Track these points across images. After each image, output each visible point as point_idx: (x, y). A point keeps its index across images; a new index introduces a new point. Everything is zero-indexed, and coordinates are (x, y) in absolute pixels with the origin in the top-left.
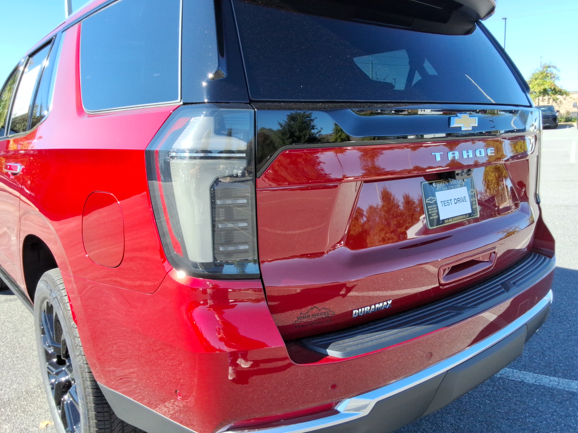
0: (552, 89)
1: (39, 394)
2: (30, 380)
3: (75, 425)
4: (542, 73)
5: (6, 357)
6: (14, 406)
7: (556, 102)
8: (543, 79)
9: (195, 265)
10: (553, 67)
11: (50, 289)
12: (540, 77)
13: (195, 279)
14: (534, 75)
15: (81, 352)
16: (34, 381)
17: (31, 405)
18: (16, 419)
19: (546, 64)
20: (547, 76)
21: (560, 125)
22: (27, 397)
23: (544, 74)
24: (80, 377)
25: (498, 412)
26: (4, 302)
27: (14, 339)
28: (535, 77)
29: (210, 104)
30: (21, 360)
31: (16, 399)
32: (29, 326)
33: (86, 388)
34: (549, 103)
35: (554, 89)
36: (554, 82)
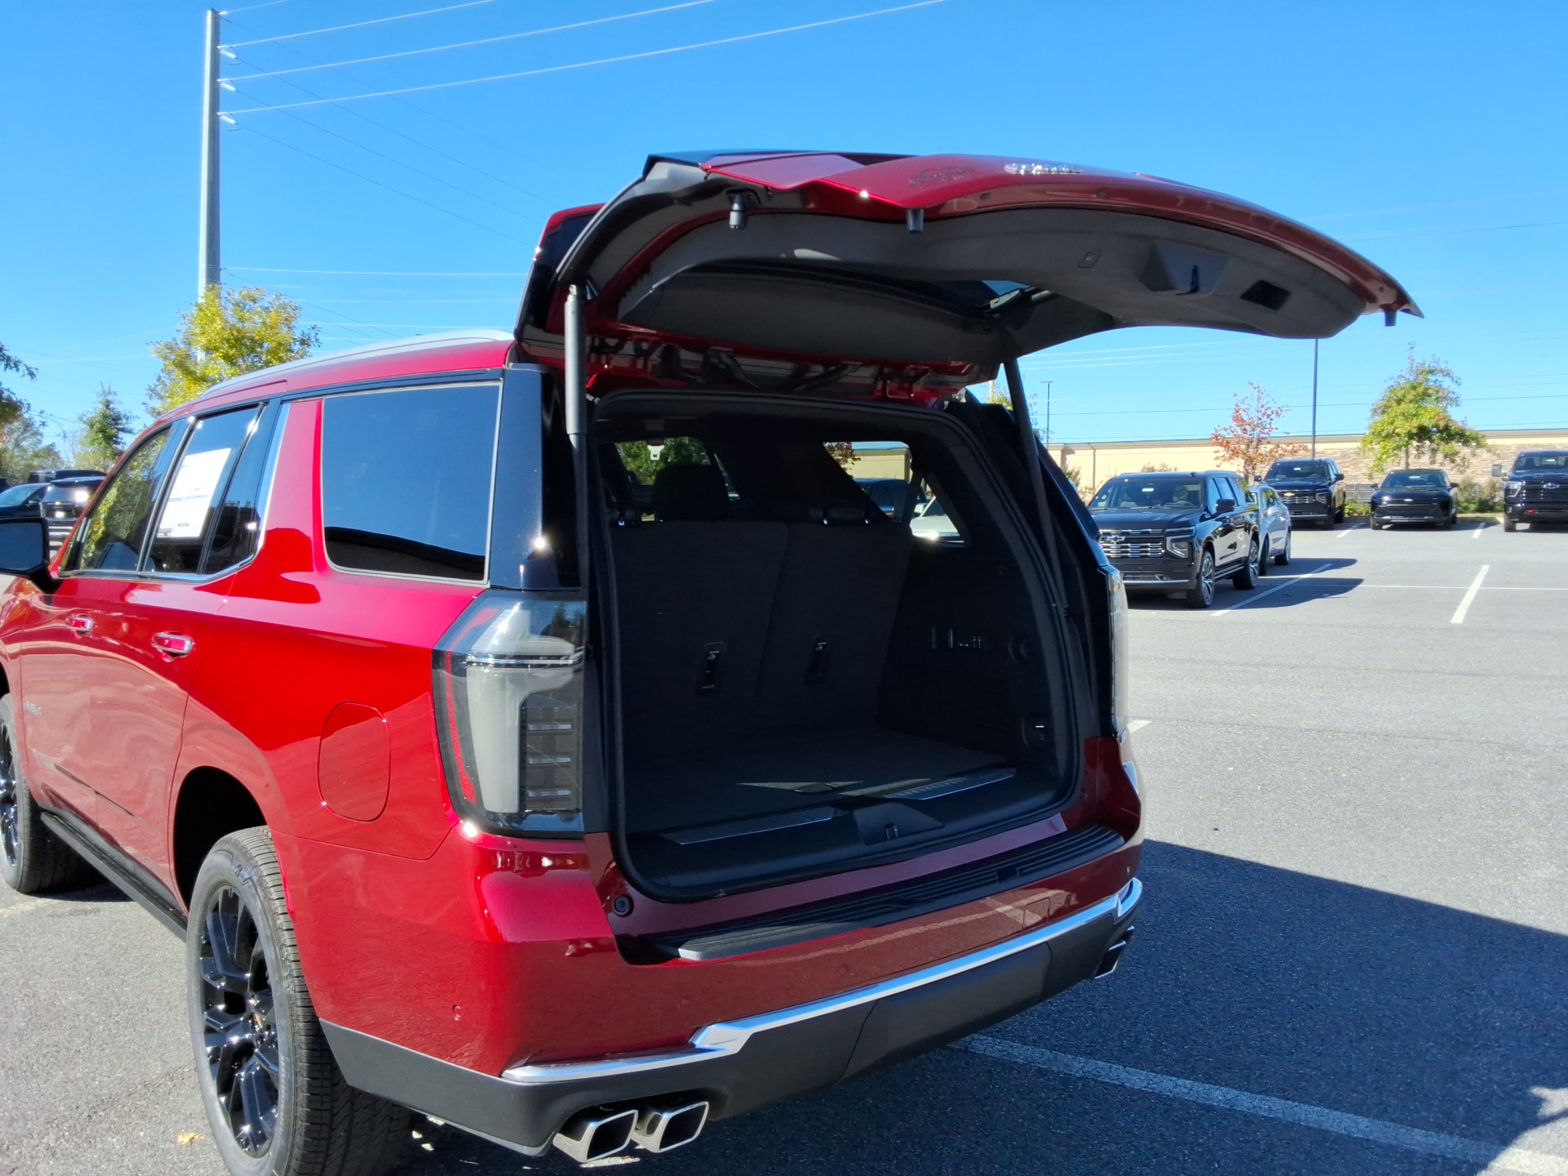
0: (1441, 428)
1: (170, 1089)
2: (148, 1063)
3: (261, 1115)
4: (1414, 388)
5: (93, 1022)
6: (123, 1107)
7: (1453, 461)
8: (1417, 402)
9: (495, 817)
10: (1442, 371)
11: (238, 865)
12: (1410, 397)
13: (490, 837)
14: (1392, 389)
15: (291, 970)
16: (156, 1066)
17: (157, 1106)
18: (130, 1129)
19: (1423, 364)
20: (1425, 395)
21: (1464, 520)
22: (146, 1094)
23: (1420, 390)
24: (288, 1014)
25: (1054, 1133)
26: (71, 914)
27: (105, 990)
28: (1395, 395)
29: (527, 592)
30: (126, 1028)
31: (125, 1096)
32: (134, 965)
33: (296, 1034)
34: (1433, 462)
35: (1447, 428)
36: (1444, 411)
